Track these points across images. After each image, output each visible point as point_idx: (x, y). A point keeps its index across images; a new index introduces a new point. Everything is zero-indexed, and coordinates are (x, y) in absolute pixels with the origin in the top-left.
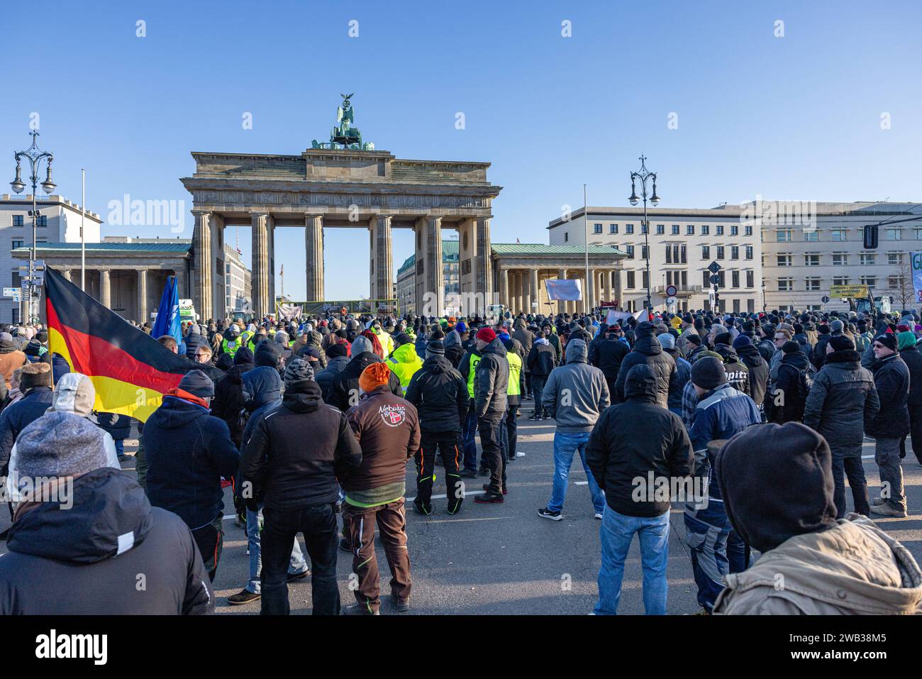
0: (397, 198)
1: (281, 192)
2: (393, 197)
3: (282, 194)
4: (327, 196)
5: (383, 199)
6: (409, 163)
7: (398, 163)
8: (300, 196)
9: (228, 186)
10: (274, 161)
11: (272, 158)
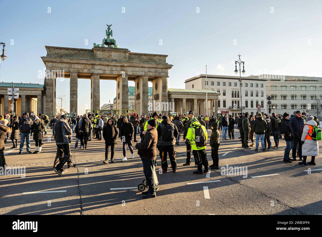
0: (131, 68)
1: (83, 64)
2: (129, 67)
3: (84, 65)
4: (102, 66)
5: (125, 68)
6: (135, 54)
7: (131, 54)
8: (91, 66)
9: (62, 61)
10: (80, 51)
11: (79, 50)
